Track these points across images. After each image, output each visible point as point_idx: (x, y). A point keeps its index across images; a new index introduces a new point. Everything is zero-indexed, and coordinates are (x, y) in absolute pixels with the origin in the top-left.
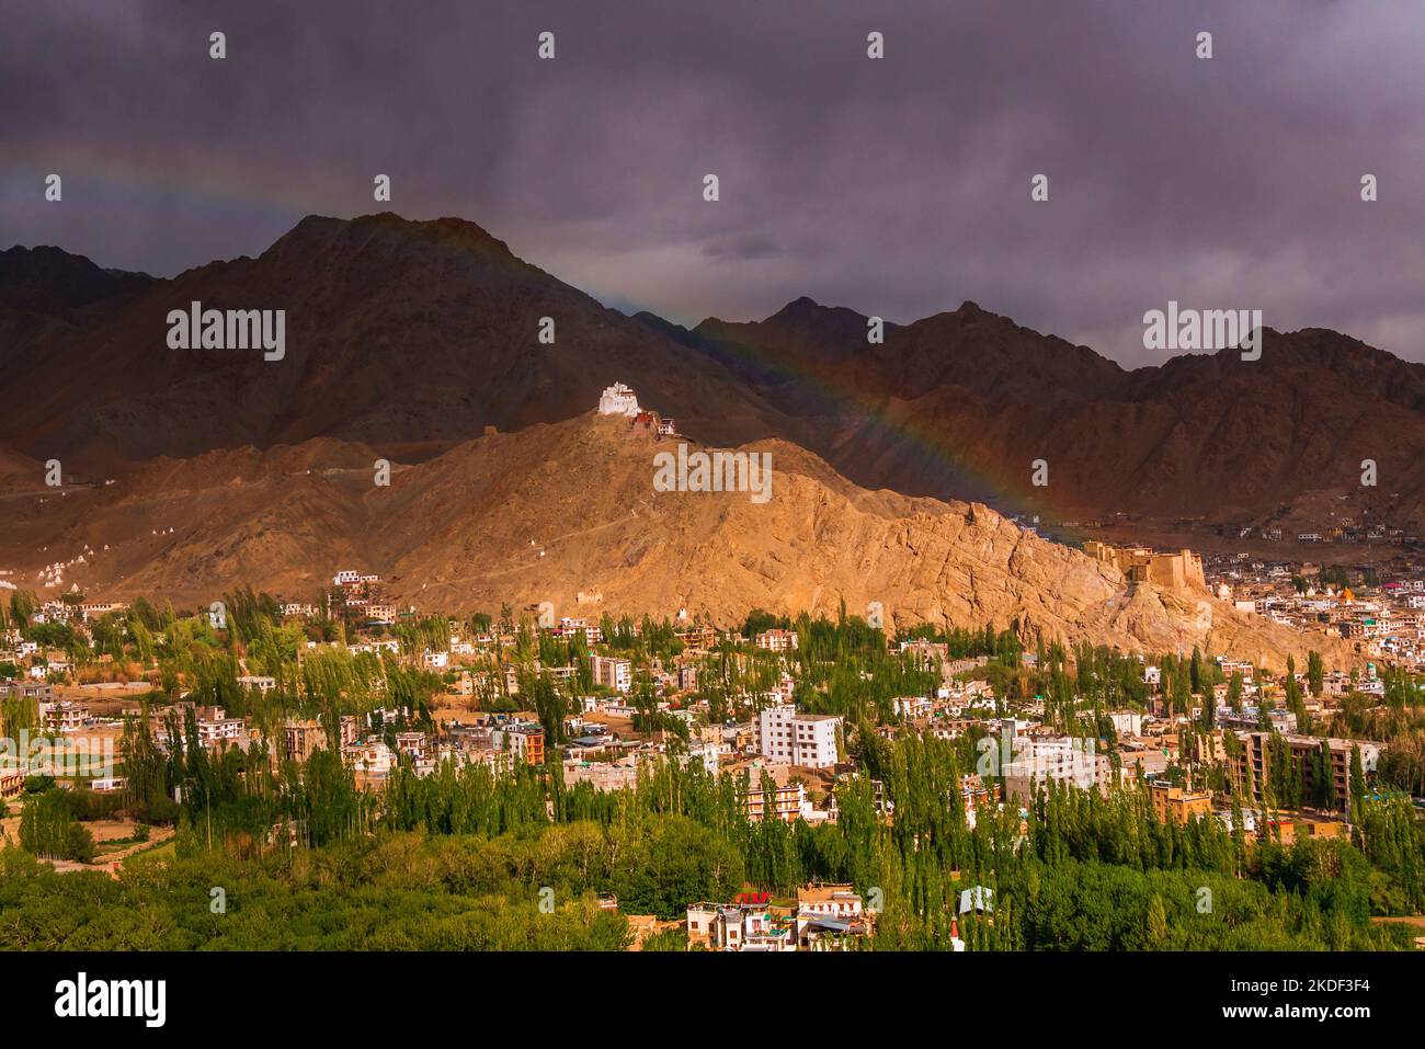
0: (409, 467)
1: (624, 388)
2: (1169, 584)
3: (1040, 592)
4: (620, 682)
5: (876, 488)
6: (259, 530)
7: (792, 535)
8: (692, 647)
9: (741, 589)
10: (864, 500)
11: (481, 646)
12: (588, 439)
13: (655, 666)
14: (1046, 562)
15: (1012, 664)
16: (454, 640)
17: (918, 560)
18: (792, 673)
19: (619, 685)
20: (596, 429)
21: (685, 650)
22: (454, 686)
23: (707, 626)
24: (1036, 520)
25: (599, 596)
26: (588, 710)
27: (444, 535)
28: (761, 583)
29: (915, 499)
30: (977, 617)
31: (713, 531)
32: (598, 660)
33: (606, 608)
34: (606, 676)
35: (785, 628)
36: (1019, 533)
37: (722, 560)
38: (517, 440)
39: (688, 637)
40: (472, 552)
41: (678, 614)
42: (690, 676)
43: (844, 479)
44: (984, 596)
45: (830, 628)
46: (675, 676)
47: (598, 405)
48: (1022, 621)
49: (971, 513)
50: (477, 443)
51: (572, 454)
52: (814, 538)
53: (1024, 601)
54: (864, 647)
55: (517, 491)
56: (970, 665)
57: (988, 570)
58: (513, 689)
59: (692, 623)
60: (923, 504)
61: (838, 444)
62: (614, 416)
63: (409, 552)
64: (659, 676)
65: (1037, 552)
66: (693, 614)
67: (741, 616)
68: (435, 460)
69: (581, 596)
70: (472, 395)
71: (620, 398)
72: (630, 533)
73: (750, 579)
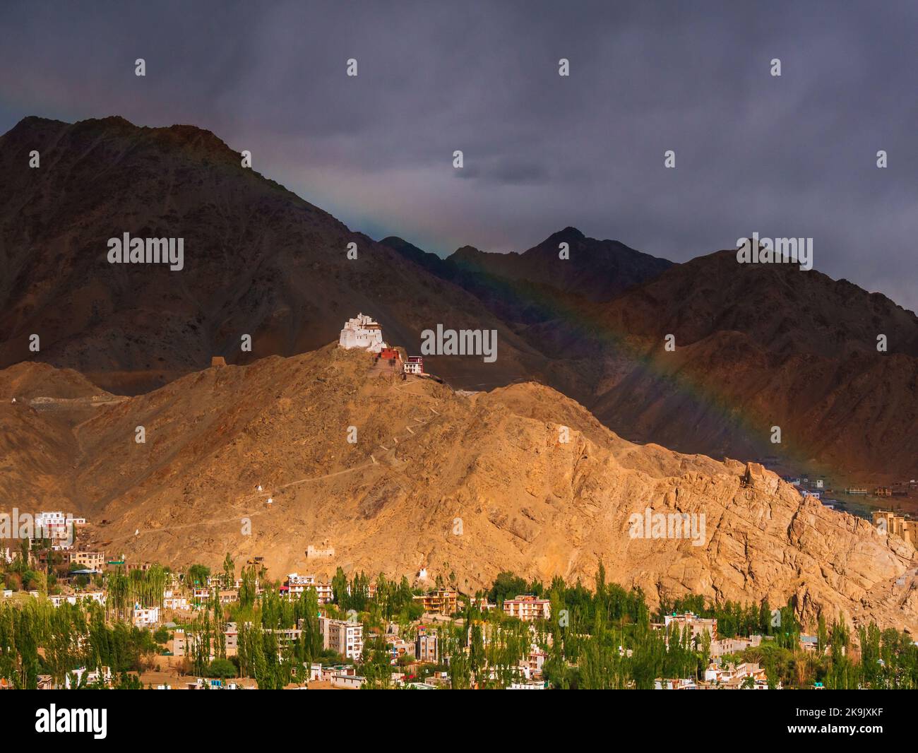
0: (126, 398)
1: (368, 320)
3: (822, 565)
4: (350, 648)
5: (642, 441)
7: (548, 491)
8: (432, 612)
9: (489, 549)
10: (629, 454)
11: (197, 602)
12: (326, 375)
13: (390, 631)
14: (830, 532)
15: (789, 646)
16: (168, 594)
18: (543, 646)
19: (349, 652)
20: (336, 365)
21: (424, 615)
22: (164, 646)
23: (450, 589)
24: (820, 484)
25: (331, 551)
26: (313, 678)
27: (162, 475)
28: (512, 543)
29: (686, 456)
30: (750, 590)
31: (460, 483)
32: (327, 622)
33: (338, 564)
34: (335, 639)
35: (536, 594)
36: (800, 498)
37: (469, 515)
38: (248, 373)
39: (428, 600)
40: (191, 496)
41: (418, 575)
42: (429, 644)
43: (607, 430)
44: (759, 568)
45: (586, 596)
46: (412, 644)
47: (338, 338)
48: (801, 598)
49: (748, 474)
50: (203, 373)
51: (308, 392)
52: (572, 495)
53: (803, 575)
54: (624, 620)
55: (245, 430)
56: (740, 644)
57: (765, 539)
58: (232, 651)
59: (433, 585)
60: (695, 462)
61: (600, 393)
62: (355, 351)
63: (122, 494)
64: (394, 643)
65: (819, 520)
66: (435, 575)
67: (488, 582)
68: (156, 392)
69: (311, 549)
70: (199, 321)
71: (364, 331)
72: (368, 481)
73: (499, 538)
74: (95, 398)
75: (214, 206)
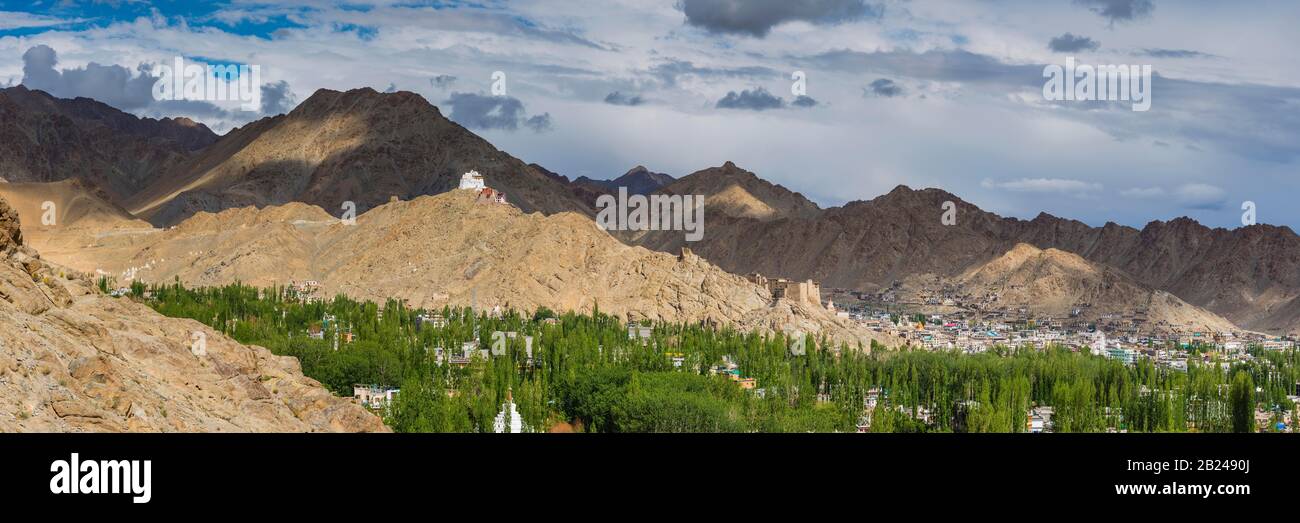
1: (477, 174)
2: (798, 300)
3: (719, 303)
6: (249, 250)
7: (570, 265)
9: (534, 295)
12: (451, 203)
14: (725, 285)
17: (647, 281)
20: (457, 198)
25: (444, 296)
28: (548, 292)
30: (679, 317)
31: (521, 260)
33: (448, 303)
36: (710, 267)
37: (525, 277)
41: (493, 310)
43: (614, 239)
44: (684, 304)
45: (587, 320)
47: (460, 182)
48: (706, 320)
49: (682, 255)
50: (386, 206)
52: (584, 267)
53: (708, 308)
57: (688, 289)
62: (467, 190)
65: (719, 278)
67: (533, 311)
68: (360, 216)
69: (435, 295)
71: (473, 180)
72: (471, 259)
73: (541, 290)
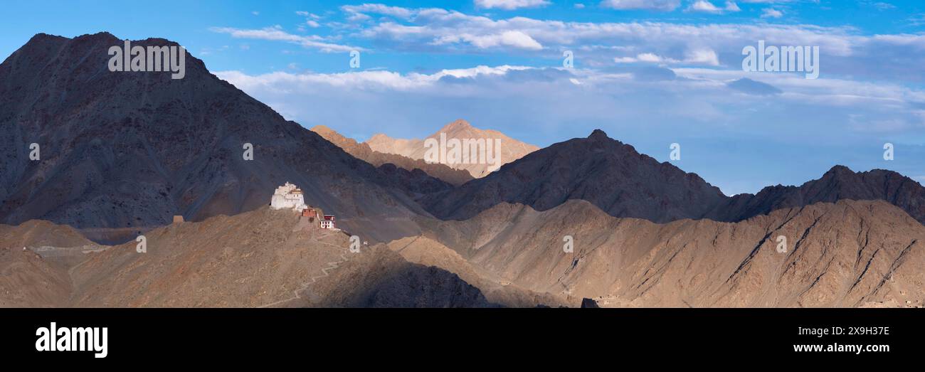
0: (109, 247)
1: (293, 187)
12: (261, 229)
38: (200, 228)
47: (270, 201)
50: (167, 229)
51: (246, 242)
55: (197, 272)
61: (477, 247)
62: (282, 211)
68: (131, 242)
70: (168, 189)
71: (290, 196)
74: (85, 247)
75: (179, 101)
